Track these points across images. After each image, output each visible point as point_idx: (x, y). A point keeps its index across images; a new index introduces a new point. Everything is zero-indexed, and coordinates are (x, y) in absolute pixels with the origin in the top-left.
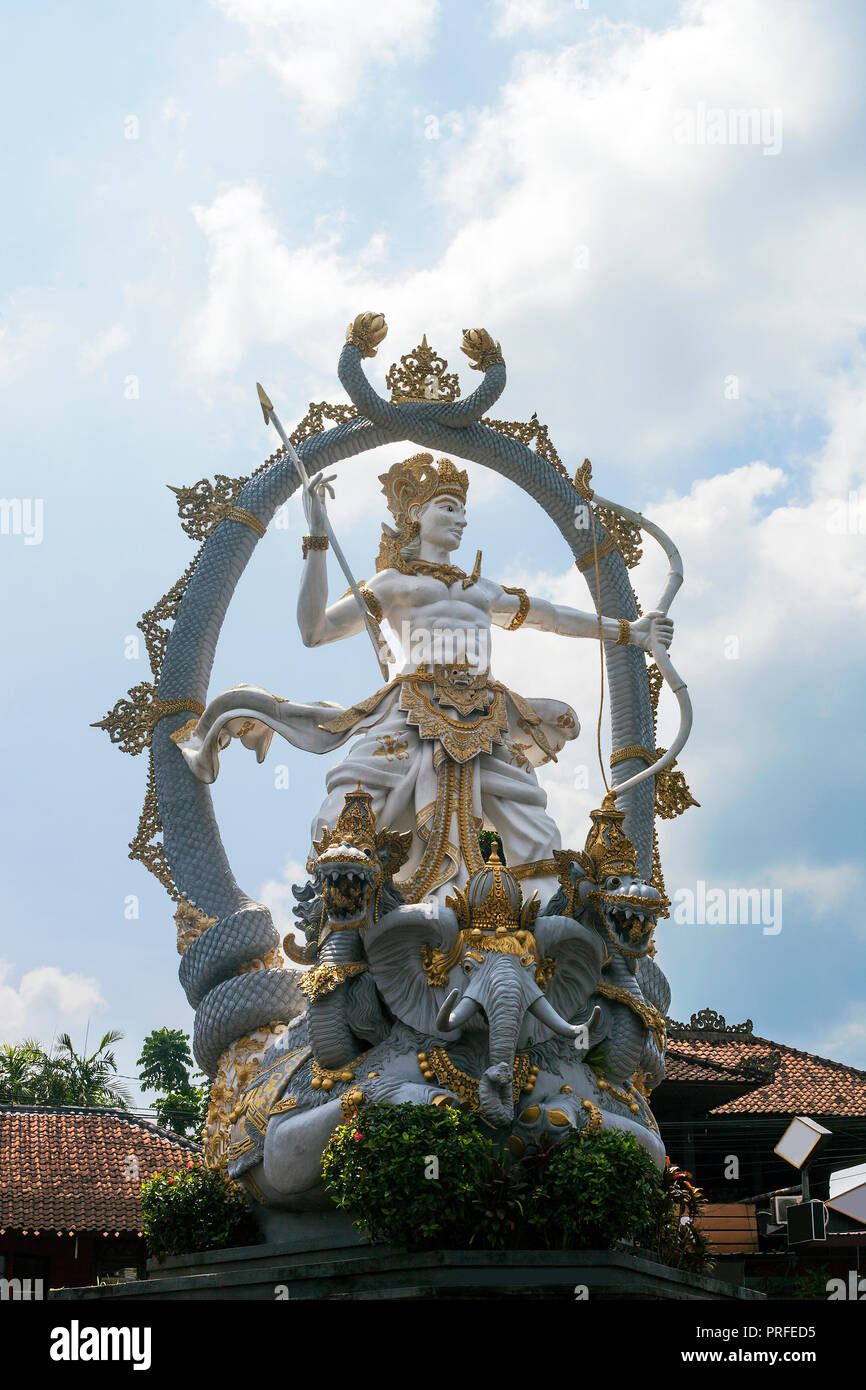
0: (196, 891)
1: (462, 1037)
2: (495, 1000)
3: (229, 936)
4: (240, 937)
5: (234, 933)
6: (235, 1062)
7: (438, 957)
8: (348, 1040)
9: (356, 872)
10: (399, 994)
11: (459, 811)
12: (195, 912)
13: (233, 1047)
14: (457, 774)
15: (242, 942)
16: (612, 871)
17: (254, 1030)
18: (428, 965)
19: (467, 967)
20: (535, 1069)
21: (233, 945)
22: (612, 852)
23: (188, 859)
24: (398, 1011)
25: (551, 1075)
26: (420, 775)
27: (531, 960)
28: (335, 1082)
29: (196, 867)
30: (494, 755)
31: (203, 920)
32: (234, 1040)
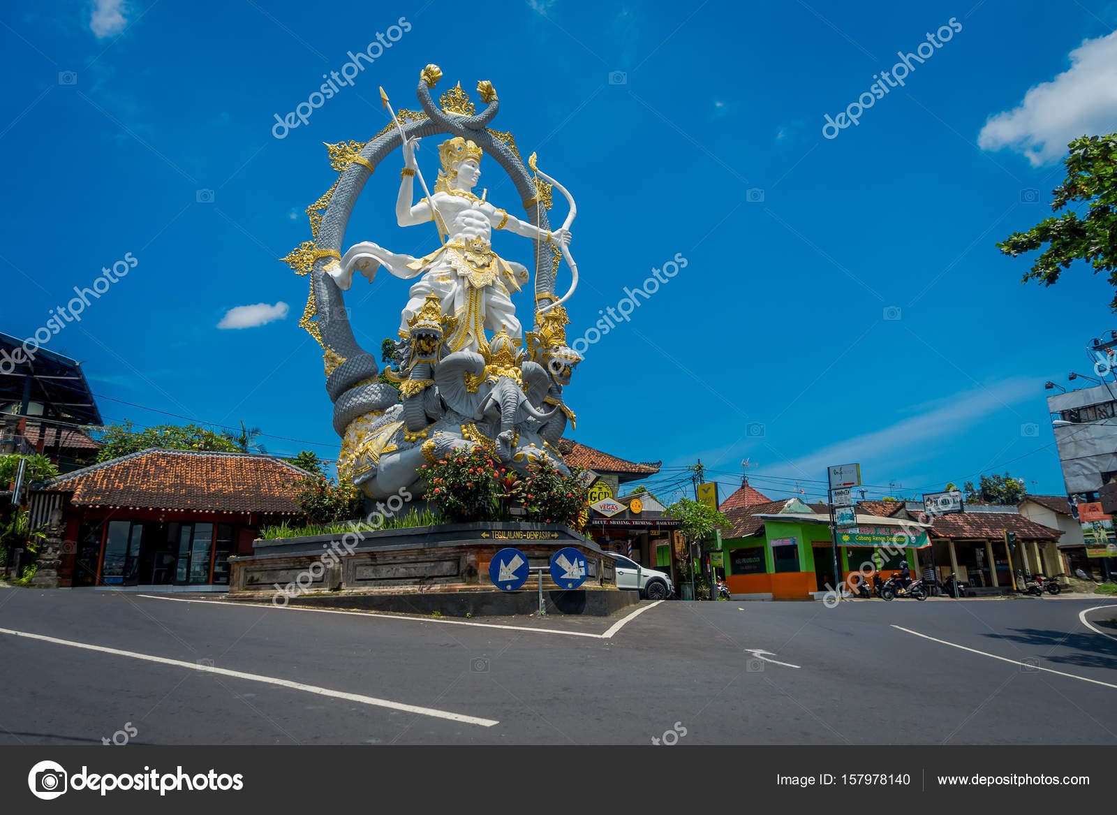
0: (335, 344)
1: (483, 419)
2: (505, 400)
3: (354, 367)
4: (360, 367)
5: (357, 365)
6: (356, 429)
7: (473, 378)
8: (425, 418)
9: (435, 333)
10: (452, 395)
11: (475, 312)
12: (335, 355)
13: (354, 421)
14: (475, 293)
15: (361, 370)
16: (555, 343)
17: (366, 413)
18: (467, 382)
19: (490, 384)
20: (518, 435)
21: (356, 371)
22: (556, 334)
23: (332, 329)
24: (451, 404)
25: (524, 438)
26: (457, 293)
27: (520, 382)
28: (418, 438)
29: (336, 332)
30: (492, 287)
31: (339, 359)
32: (355, 418)
